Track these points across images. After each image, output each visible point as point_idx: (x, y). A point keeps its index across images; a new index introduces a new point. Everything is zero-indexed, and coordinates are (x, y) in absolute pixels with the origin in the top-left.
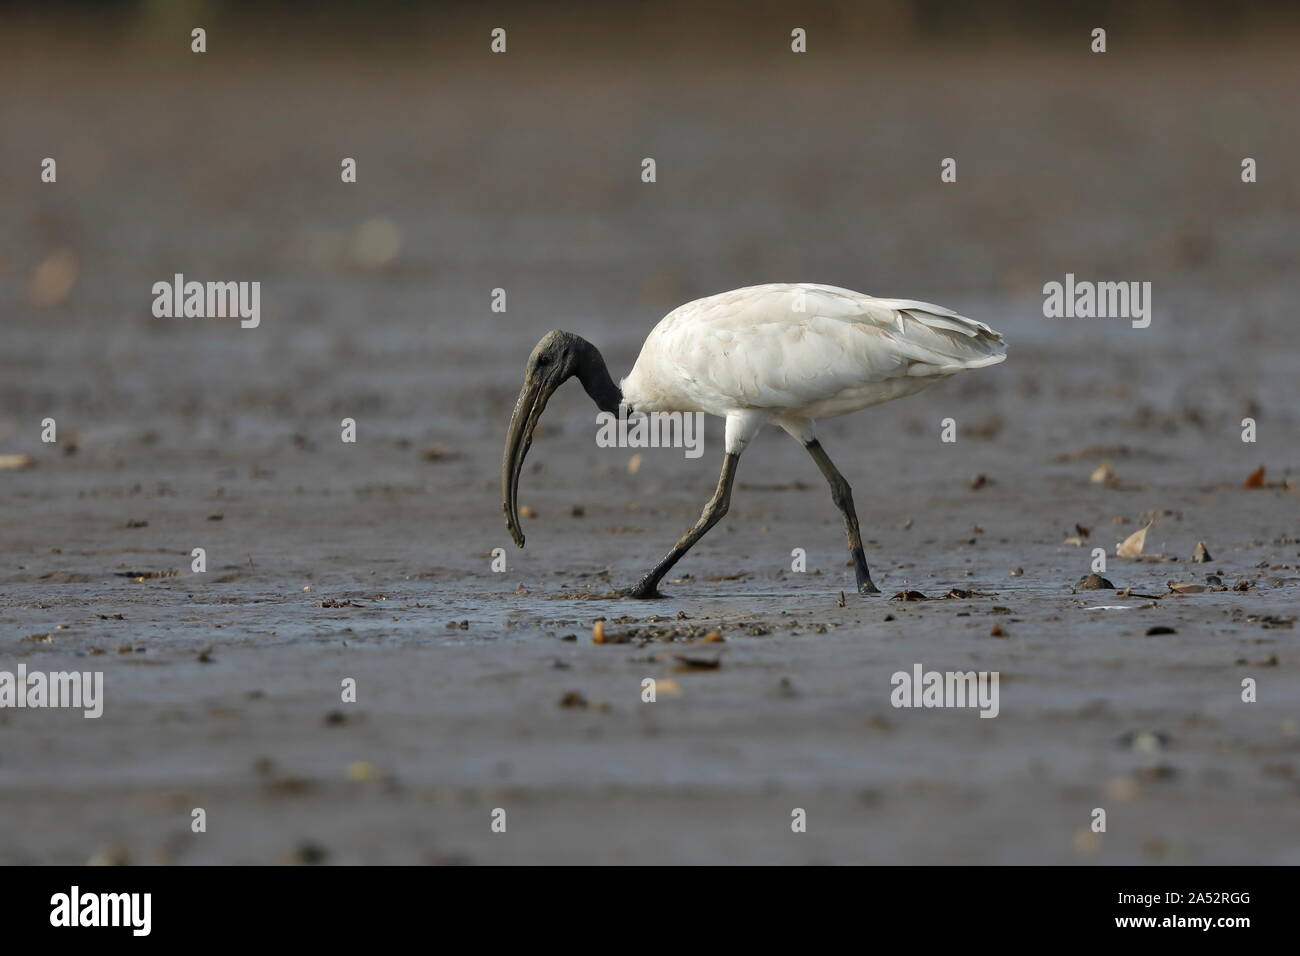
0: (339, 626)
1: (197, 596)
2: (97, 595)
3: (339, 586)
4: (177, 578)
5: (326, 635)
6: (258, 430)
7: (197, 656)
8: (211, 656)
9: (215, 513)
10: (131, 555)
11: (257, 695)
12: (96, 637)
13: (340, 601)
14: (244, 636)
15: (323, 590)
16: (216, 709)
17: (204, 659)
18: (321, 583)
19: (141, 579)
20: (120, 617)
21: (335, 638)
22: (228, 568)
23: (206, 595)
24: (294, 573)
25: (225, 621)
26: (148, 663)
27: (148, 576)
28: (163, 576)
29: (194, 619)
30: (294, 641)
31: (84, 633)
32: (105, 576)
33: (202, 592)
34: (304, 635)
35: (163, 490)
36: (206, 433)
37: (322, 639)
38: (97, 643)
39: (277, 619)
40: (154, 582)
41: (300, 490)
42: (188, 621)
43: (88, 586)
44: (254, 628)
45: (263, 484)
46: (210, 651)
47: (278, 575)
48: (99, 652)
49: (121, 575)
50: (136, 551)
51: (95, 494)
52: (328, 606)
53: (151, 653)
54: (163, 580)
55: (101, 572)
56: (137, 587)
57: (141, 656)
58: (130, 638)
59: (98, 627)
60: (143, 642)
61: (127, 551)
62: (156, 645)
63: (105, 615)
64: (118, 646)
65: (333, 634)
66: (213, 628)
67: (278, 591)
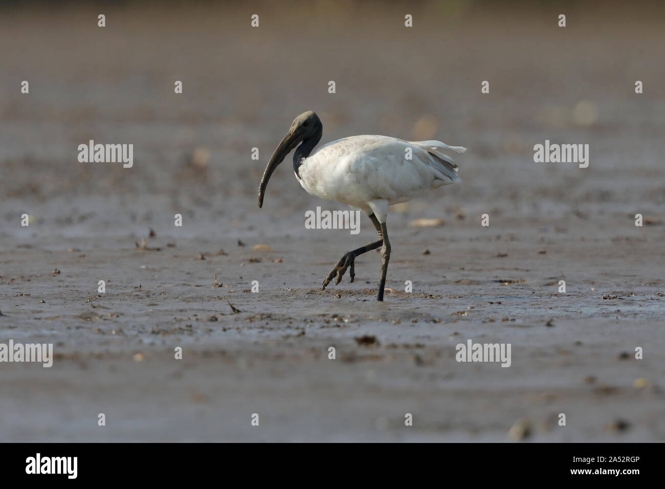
0: (614, 309)
1: (537, 292)
2: (486, 292)
3: (609, 289)
4: (525, 283)
5: (607, 314)
6: (551, 209)
7: (545, 323)
8: (552, 323)
9: (542, 250)
10: (499, 271)
11: (579, 344)
12: (489, 313)
13: (612, 296)
14: (565, 313)
15: (601, 291)
16: (560, 351)
17: (549, 325)
18: (600, 287)
19: (506, 284)
20: (500, 303)
21: (611, 315)
22: (551, 278)
23: (542, 292)
24: (586, 281)
25: (553, 305)
26: (520, 326)
27: (510, 282)
28: (518, 282)
29: (538, 304)
30: (591, 316)
31: (483, 311)
32: (488, 282)
33: (539, 291)
34: (596, 313)
35: (513, 238)
36: (525, 210)
37: (606, 315)
38: (491, 316)
39: (581, 305)
40: (514, 285)
41: (583, 239)
42: (535, 305)
43: (480, 287)
44: (570, 309)
45: (562, 236)
46: (551, 320)
47: (577, 282)
48: (492, 321)
49: (496, 281)
50: (503, 269)
51: (477, 239)
52: (606, 299)
53: (519, 321)
54: (518, 284)
55: (486, 280)
56: (504, 287)
57: (514, 323)
58: (507, 314)
59: (489, 308)
60: (514, 316)
61: (498, 269)
62: (521, 317)
63: (492, 301)
64: (501, 317)
65: (611, 313)
66: (548, 309)
67: (578, 291)
